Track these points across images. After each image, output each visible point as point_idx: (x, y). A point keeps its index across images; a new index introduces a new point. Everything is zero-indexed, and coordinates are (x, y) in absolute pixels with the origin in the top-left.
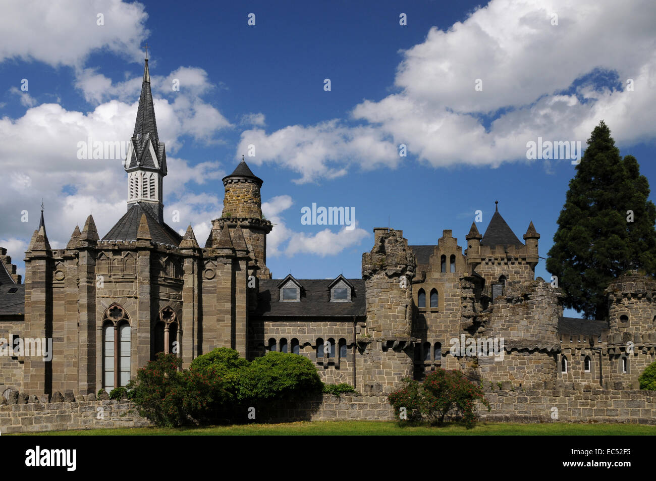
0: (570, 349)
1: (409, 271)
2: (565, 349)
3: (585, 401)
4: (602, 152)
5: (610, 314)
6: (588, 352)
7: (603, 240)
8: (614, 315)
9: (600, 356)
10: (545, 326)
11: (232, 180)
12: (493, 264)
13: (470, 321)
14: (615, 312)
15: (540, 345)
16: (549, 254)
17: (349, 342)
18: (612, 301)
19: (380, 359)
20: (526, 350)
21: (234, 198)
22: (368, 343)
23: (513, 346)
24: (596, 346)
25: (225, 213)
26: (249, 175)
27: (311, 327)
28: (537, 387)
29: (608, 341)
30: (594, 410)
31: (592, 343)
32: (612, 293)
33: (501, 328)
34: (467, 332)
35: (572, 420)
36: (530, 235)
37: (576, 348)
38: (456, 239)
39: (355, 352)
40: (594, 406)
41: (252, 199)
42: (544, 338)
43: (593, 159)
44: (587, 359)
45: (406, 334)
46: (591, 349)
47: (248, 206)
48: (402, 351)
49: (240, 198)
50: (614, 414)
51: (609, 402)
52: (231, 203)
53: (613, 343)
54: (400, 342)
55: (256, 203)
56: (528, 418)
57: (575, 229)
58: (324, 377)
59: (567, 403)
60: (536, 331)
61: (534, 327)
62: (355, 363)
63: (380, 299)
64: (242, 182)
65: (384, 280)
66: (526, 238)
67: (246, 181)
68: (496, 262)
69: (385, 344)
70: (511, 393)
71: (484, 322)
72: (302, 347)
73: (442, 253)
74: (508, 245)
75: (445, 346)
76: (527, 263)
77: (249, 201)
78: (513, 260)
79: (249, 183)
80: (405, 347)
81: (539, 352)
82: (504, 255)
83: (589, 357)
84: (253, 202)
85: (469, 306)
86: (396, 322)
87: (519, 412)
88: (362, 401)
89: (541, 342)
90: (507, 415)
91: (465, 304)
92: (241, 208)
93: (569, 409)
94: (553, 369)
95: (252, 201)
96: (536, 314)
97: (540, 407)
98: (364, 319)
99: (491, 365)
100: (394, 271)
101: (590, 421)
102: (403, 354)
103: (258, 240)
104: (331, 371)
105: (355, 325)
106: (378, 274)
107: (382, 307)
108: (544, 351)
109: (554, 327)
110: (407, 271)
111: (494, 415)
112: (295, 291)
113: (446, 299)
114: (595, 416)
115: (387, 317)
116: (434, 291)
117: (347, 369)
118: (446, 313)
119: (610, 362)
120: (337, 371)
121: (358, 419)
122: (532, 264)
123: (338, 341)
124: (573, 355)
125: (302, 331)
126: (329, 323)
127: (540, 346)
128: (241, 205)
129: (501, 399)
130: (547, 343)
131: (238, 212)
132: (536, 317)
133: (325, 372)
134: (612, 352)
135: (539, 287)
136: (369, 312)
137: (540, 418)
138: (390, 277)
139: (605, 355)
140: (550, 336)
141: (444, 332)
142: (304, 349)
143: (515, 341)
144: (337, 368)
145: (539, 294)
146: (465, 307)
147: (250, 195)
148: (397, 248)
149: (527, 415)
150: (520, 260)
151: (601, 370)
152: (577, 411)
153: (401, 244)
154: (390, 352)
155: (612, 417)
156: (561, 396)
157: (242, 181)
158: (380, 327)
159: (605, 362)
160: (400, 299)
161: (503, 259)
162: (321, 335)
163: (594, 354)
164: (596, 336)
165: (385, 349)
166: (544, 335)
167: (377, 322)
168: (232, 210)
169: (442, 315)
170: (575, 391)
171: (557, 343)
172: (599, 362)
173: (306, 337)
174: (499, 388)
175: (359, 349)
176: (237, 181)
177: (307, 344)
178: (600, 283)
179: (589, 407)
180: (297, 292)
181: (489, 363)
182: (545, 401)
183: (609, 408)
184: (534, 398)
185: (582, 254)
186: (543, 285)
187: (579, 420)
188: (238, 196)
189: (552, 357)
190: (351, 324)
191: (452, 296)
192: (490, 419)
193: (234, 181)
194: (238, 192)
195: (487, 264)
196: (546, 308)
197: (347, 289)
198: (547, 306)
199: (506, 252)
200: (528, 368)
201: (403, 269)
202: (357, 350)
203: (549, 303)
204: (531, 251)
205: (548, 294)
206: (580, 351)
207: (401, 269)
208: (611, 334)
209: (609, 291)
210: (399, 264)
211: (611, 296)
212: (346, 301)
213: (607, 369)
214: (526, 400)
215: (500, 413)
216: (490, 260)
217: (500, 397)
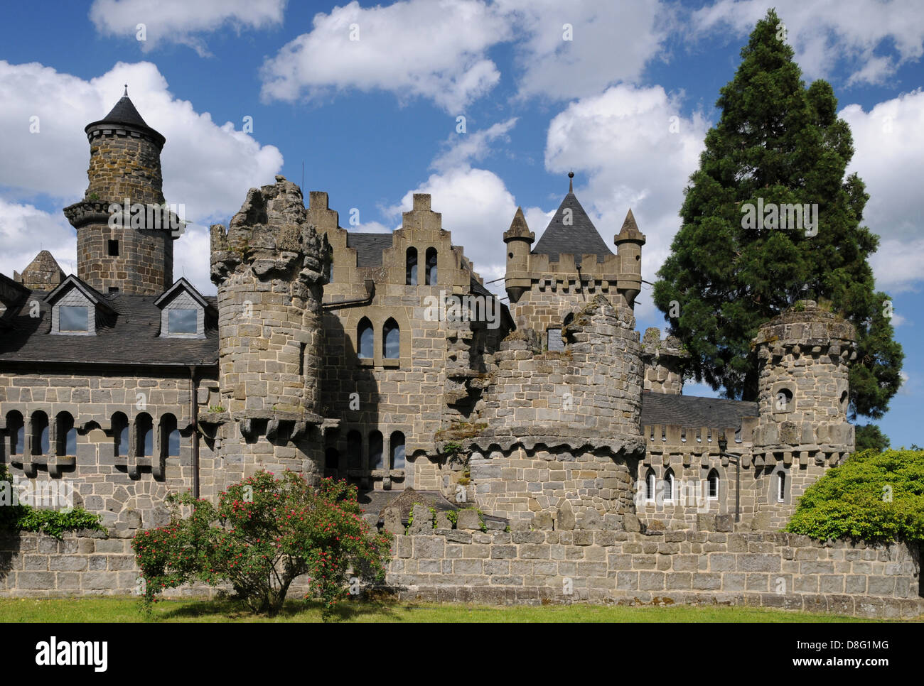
0: (682, 454)
1: (308, 266)
2: (671, 454)
3: (647, 556)
4: (767, 71)
5: (760, 388)
6: (715, 462)
7: (759, 245)
8: (768, 389)
9: (738, 470)
10: (610, 399)
11: (101, 131)
12: (554, 290)
13: (461, 389)
14: (769, 382)
15: (597, 439)
16: (660, 273)
17: (183, 423)
18: (764, 360)
19: (239, 460)
20: (563, 448)
21: (105, 167)
22: (219, 424)
23: (538, 440)
24: (730, 450)
25: (89, 196)
26: (133, 122)
27: (101, 388)
28: (538, 523)
29: (753, 441)
30: (668, 575)
31: (723, 444)
32: (766, 344)
33: (516, 402)
34: (455, 411)
35: (617, 598)
36: (626, 237)
37: (692, 454)
38: (439, 216)
39: (197, 445)
40: (668, 568)
41: (142, 170)
42: (606, 425)
43: (750, 84)
44: (713, 475)
45: (301, 407)
46: (721, 455)
47: (132, 183)
48: (290, 443)
49: (116, 166)
50: (711, 584)
51: (701, 557)
52: (99, 175)
53: (761, 444)
54: (281, 422)
55: (149, 178)
56: (514, 593)
57: (707, 223)
58: (131, 497)
59: (607, 561)
60: (589, 409)
61: (585, 401)
62: (197, 469)
63: (243, 327)
64: (120, 136)
65: (249, 285)
66: (618, 243)
67: (128, 133)
68: (560, 287)
69: (248, 426)
70: (479, 535)
71: (486, 389)
72: (82, 432)
73: (409, 243)
74: (584, 256)
75: (412, 440)
76: (620, 291)
77: (134, 174)
78: (592, 285)
79: (133, 137)
80: (293, 435)
81: (594, 454)
82: (576, 275)
83: (717, 472)
84: (143, 176)
85: (461, 356)
86: (277, 379)
87: (495, 580)
88: (121, 551)
89: (597, 432)
90: (466, 586)
91: (452, 352)
92: (119, 186)
93: (610, 573)
94: (624, 490)
95: (140, 172)
96: (590, 373)
97: (545, 569)
98: (213, 372)
99: (494, 480)
100: (271, 266)
101: (656, 601)
102: (291, 449)
103: (153, 249)
104: (147, 485)
105: (197, 385)
106: (240, 271)
107: (246, 345)
108: (604, 451)
109: (630, 403)
110: (303, 268)
111: (437, 586)
112: (84, 313)
113: (415, 341)
114: (668, 589)
115: (256, 368)
116: (391, 324)
117: (181, 482)
118: (415, 370)
119: (756, 480)
120: (159, 485)
121: (110, 592)
122: (627, 293)
123: (159, 420)
124: (686, 466)
125: (80, 395)
126: (139, 380)
127: (596, 442)
128: (119, 180)
129: (454, 550)
130: (611, 435)
131: (112, 194)
132: (589, 380)
133: (133, 488)
134: (759, 461)
135: (597, 316)
136: (222, 356)
137: (543, 593)
138: (263, 278)
139: (746, 468)
140: (620, 421)
141: (411, 411)
142: (88, 436)
143: (542, 429)
144: (160, 478)
145: (598, 330)
146: (454, 358)
147: (136, 161)
148: (284, 216)
149: (512, 586)
150: (605, 284)
151: (738, 497)
152: (627, 578)
153: (294, 209)
154: (262, 445)
155: (706, 592)
156: (594, 545)
157: (118, 133)
158: (241, 388)
159: (748, 480)
160: (285, 330)
161: (572, 282)
162: (121, 406)
163: (726, 466)
164: (732, 430)
165: (250, 437)
166: (606, 419)
167: (236, 377)
168: (101, 189)
169: (406, 373)
170: (628, 534)
171: (636, 437)
172: (735, 481)
173: (90, 410)
174: (450, 525)
175: (206, 439)
176: (110, 132)
177: (92, 425)
178: (749, 330)
179: (655, 570)
180: (89, 315)
181: (492, 475)
182: (557, 555)
183: (700, 571)
184: (531, 549)
185: (718, 271)
186: (607, 313)
187: (632, 597)
188: (114, 163)
189: (624, 466)
190: (187, 383)
191: (428, 335)
192: (425, 596)
193: (105, 132)
194: (112, 154)
195: (542, 290)
196: (613, 362)
197: (196, 311)
198: (614, 357)
199: (579, 269)
200: (570, 486)
201: (291, 260)
202: (202, 441)
203: (619, 351)
204: (627, 267)
205: (617, 332)
206: (701, 458)
207: (287, 261)
208: (759, 425)
209: (759, 342)
210: (281, 250)
211: (764, 350)
212: (192, 336)
213: (749, 494)
214: (512, 552)
215: (449, 581)
216: (548, 283)
217: (453, 544)
